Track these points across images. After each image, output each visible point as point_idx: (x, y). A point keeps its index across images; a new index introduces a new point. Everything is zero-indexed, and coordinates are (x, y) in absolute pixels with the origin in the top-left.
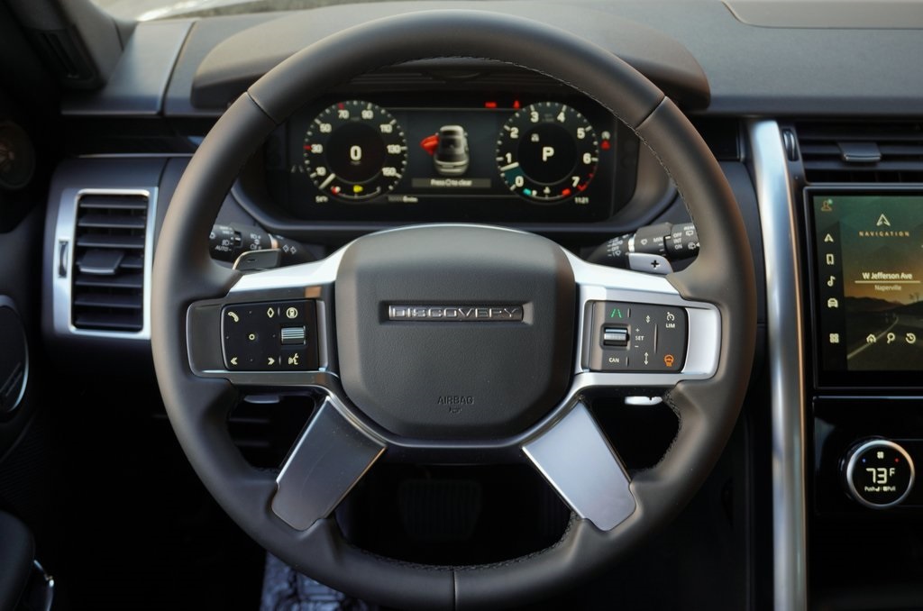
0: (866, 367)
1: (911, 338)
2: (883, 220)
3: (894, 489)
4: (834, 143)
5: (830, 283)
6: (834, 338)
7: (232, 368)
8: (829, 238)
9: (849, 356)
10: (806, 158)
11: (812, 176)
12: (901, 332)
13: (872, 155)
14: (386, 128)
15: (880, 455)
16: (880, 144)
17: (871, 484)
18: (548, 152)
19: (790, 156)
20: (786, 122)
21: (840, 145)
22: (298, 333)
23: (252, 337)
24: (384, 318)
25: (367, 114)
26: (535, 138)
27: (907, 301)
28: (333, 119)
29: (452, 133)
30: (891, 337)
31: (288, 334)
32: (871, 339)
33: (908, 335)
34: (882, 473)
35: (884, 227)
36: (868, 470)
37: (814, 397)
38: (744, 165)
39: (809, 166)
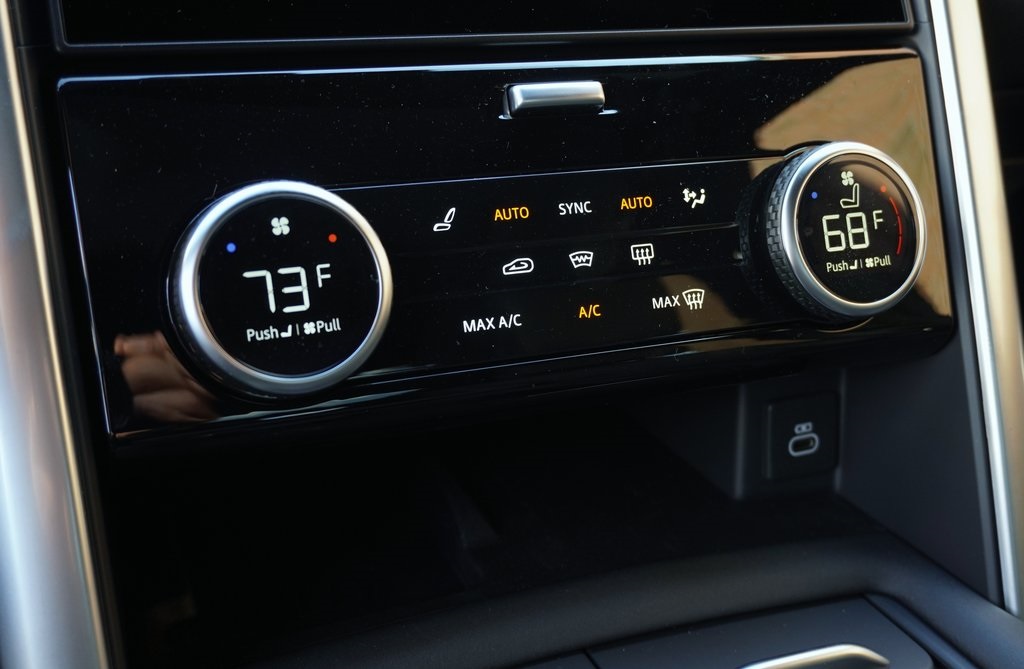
3: (335, 325)
15: (280, 226)
17: (264, 320)
34: (294, 280)
36: (248, 275)
37: (62, 82)
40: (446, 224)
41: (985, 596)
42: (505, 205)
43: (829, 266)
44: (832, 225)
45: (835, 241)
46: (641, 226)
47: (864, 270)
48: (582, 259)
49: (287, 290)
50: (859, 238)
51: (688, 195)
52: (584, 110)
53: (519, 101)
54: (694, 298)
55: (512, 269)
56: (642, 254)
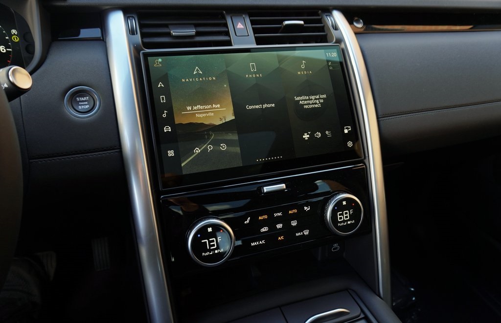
0: (195, 170)
1: (224, 147)
2: (197, 70)
3: (222, 250)
4: (166, 26)
5: (164, 115)
6: (171, 153)
8: (160, 85)
9: (183, 165)
10: (143, 35)
11: (147, 45)
12: (216, 143)
13: (192, 31)
15: (210, 230)
16: (196, 26)
17: (206, 250)
19: (131, 32)
20: (128, 11)
21: (170, 26)
27: (218, 122)
30: (210, 148)
32: (197, 151)
33: (221, 145)
34: (213, 241)
35: (198, 75)
36: (203, 241)
37: (162, 197)
38: (103, 41)
39: (147, 40)
40: (248, 221)
41: (375, 293)
42: (261, 215)
43: (339, 224)
44: (340, 215)
45: (341, 218)
46: (293, 217)
47: (347, 224)
48: (279, 226)
49: (211, 244)
50: (346, 217)
51: (305, 208)
52: (281, 190)
53: (265, 191)
54: (306, 232)
55: (263, 230)
56: (294, 223)
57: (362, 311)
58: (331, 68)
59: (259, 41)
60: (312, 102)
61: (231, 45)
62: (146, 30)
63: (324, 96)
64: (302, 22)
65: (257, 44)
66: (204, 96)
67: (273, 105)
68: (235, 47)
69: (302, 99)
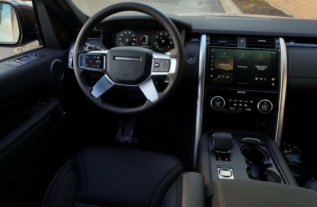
0: (217, 82)
1: (228, 77)
2: (224, 54)
3: (220, 106)
4: (218, 39)
5: (212, 65)
6: (212, 76)
7: (86, 67)
8: (213, 56)
9: (214, 80)
10: (210, 42)
11: (211, 45)
12: (225, 76)
13: (225, 42)
14: (133, 35)
15: (218, 99)
16: (227, 40)
17: (216, 105)
18: (163, 41)
19: (207, 41)
20: (207, 35)
22: (99, 61)
23: (91, 61)
24: (114, 59)
25: (130, 33)
26: (161, 38)
27: (227, 70)
28: (123, 34)
29: (145, 37)
30: (223, 76)
31: (97, 61)
32: (219, 77)
34: (218, 103)
35: (224, 55)
36: (215, 102)
38: (199, 43)
39: (211, 43)
40: (230, 101)
41: (273, 140)
42: (235, 100)
43: (262, 109)
45: (263, 107)
46: (246, 103)
47: (265, 110)
48: (240, 105)
50: (265, 108)
51: (251, 102)
52: (244, 94)
53: (238, 93)
54: (250, 110)
55: (235, 105)
56: (246, 105)
57: (266, 143)
58: (272, 58)
59: (247, 46)
60: (262, 68)
61: (237, 47)
62: (211, 40)
63: (267, 67)
64: (265, 41)
65: (246, 47)
66: (225, 61)
67: (247, 67)
68: (238, 48)
69: (258, 67)
